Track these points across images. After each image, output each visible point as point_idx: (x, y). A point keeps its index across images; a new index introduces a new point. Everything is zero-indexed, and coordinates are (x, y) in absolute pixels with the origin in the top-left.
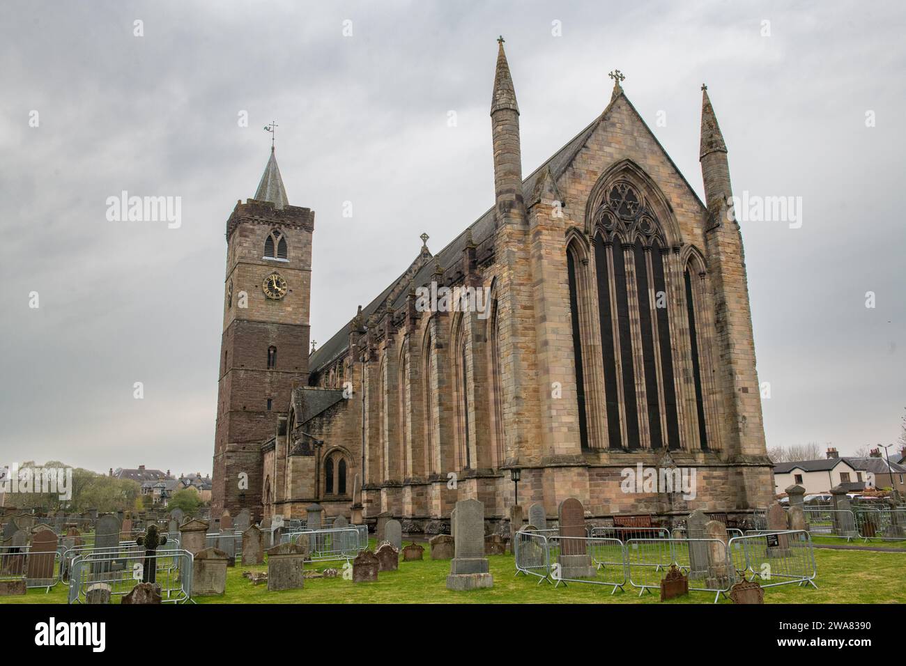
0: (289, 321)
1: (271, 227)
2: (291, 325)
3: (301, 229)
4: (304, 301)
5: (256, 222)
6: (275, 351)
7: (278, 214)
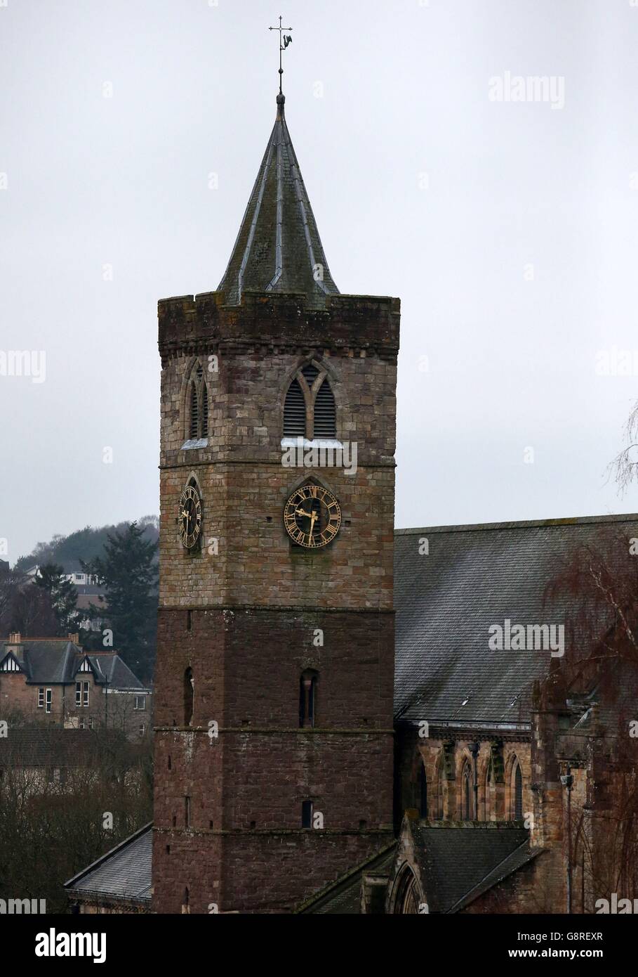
0: (348, 602)
1: (297, 358)
2: (352, 612)
3: (369, 355)
4: (380, 548)
5: (264, 350)
6: (314, 680)
7: (318, 322)
